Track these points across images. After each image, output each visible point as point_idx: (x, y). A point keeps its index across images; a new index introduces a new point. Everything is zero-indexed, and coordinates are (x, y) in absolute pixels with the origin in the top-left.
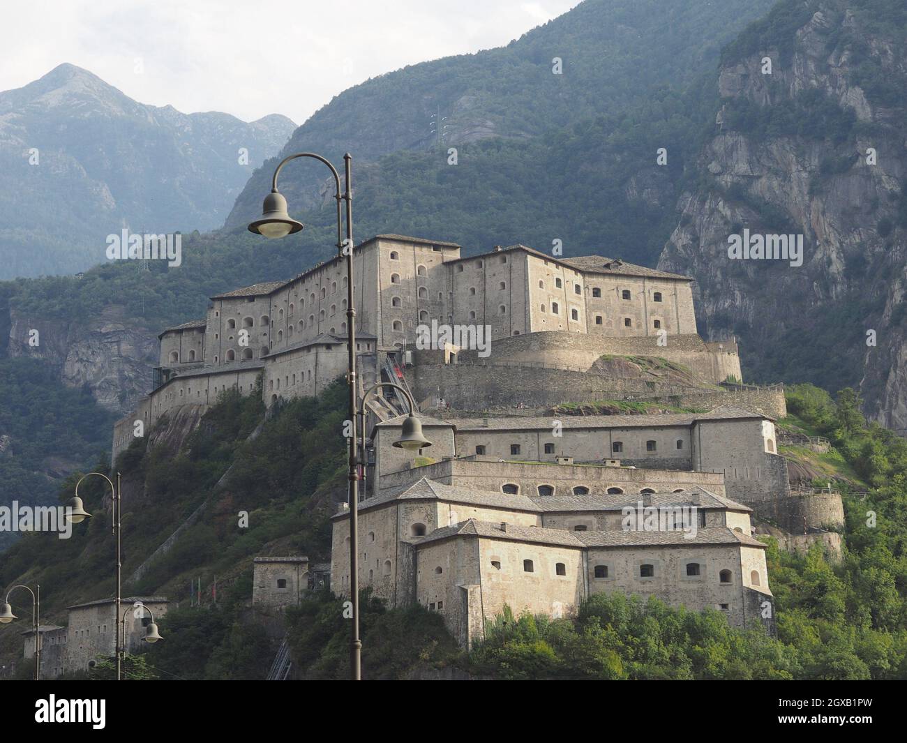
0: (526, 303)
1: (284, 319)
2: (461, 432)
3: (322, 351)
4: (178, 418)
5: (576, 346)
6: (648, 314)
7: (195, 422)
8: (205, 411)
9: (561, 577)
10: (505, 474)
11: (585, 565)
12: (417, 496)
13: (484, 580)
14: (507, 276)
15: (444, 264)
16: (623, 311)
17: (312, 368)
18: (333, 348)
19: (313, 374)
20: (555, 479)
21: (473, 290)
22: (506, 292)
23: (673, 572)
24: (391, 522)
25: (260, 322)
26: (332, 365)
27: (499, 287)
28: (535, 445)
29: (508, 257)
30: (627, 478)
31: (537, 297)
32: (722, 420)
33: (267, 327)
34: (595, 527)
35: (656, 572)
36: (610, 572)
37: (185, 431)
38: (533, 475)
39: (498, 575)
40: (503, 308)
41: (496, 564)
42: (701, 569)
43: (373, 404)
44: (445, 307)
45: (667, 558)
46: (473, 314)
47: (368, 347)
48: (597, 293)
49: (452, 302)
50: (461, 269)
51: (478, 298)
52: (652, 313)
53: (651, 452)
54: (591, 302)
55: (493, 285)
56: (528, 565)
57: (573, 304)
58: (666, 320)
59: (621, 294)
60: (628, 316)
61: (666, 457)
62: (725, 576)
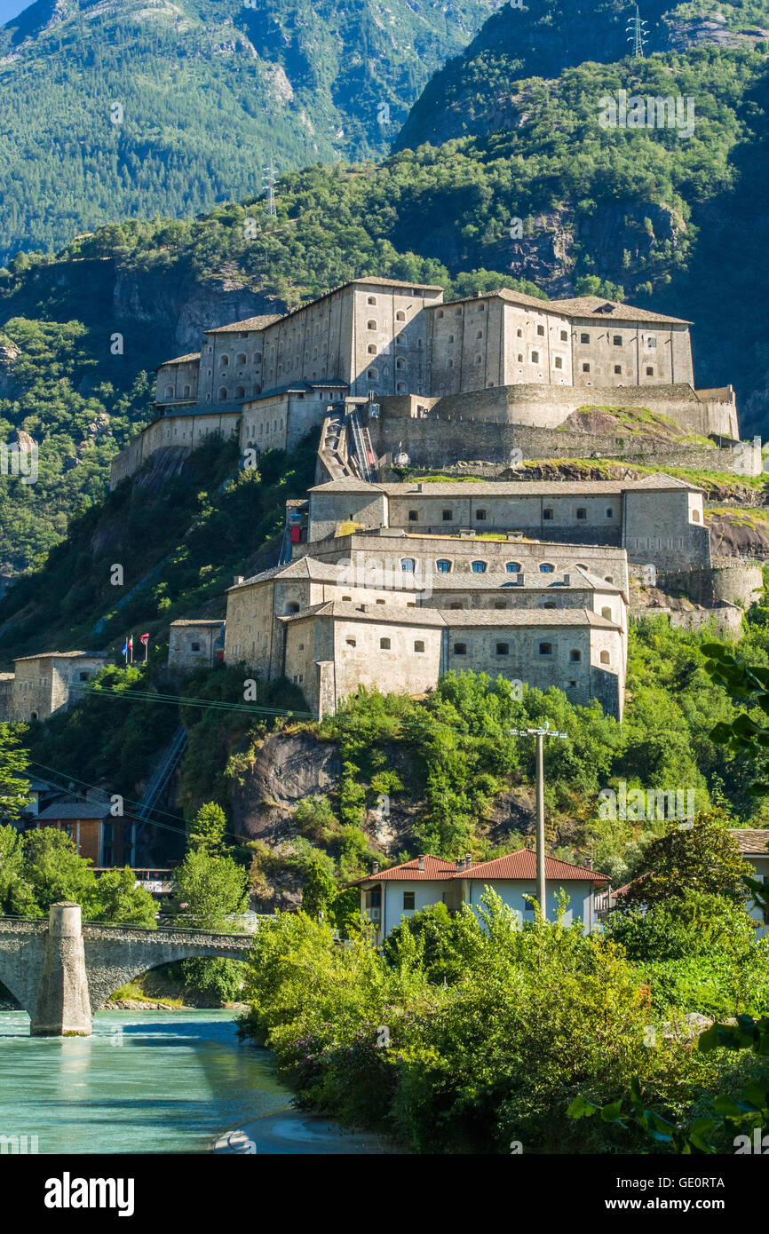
0: (501, 353)
1: (275, 358)
2: (395, 497)
3: (295, 400)
4: (163, 459)
5: (548, 399)
6: (640, 361)
7: (178, 465)
8: (189, 454)
9: (420, 654)
10: (404, 548)
11: (446, 642)
12: (294, 575)
13: (337, 656)
14: (484, 324)
15: (424, 308)
16: (613, 358)
17: (284, 417)
18: (305, 397)
19: (285, 423)
20: (454, 553)
21: (452, 338)
22: (482, 341)
23: (527, 651)
24: (269, 599)
25: (253, 359)
26: (304, 415)
27: (476, 335)
28: (467, 512)
29: (486, 304)
30: (527, 553)
31: (512, 346)
32: (649, 491)
33: (260, 365)
34: (470, 605)
35: (511, 651)
36: (468, 650)
37: (168, 474)
38: (432, 549)
39: (353, 653)
40: (480, 359)
41: (352, 642)
42: (553, 648)
43: (329, 460)
44: (424, 354)
45: (522, 637)
46: (451, 362)
48: (585, 339)
49: (432, 348)
50: (442, 315)
51: (456, 346)
52: (645, 360)
53: (581, 520)
54: (579, 349)
55: (472, 331)
56: (385, 644)
57: (557, 351)
58: (660, 366)
59: (612, 340)
60: (618, 363)
61: (594, 524)
62: (576, 656)
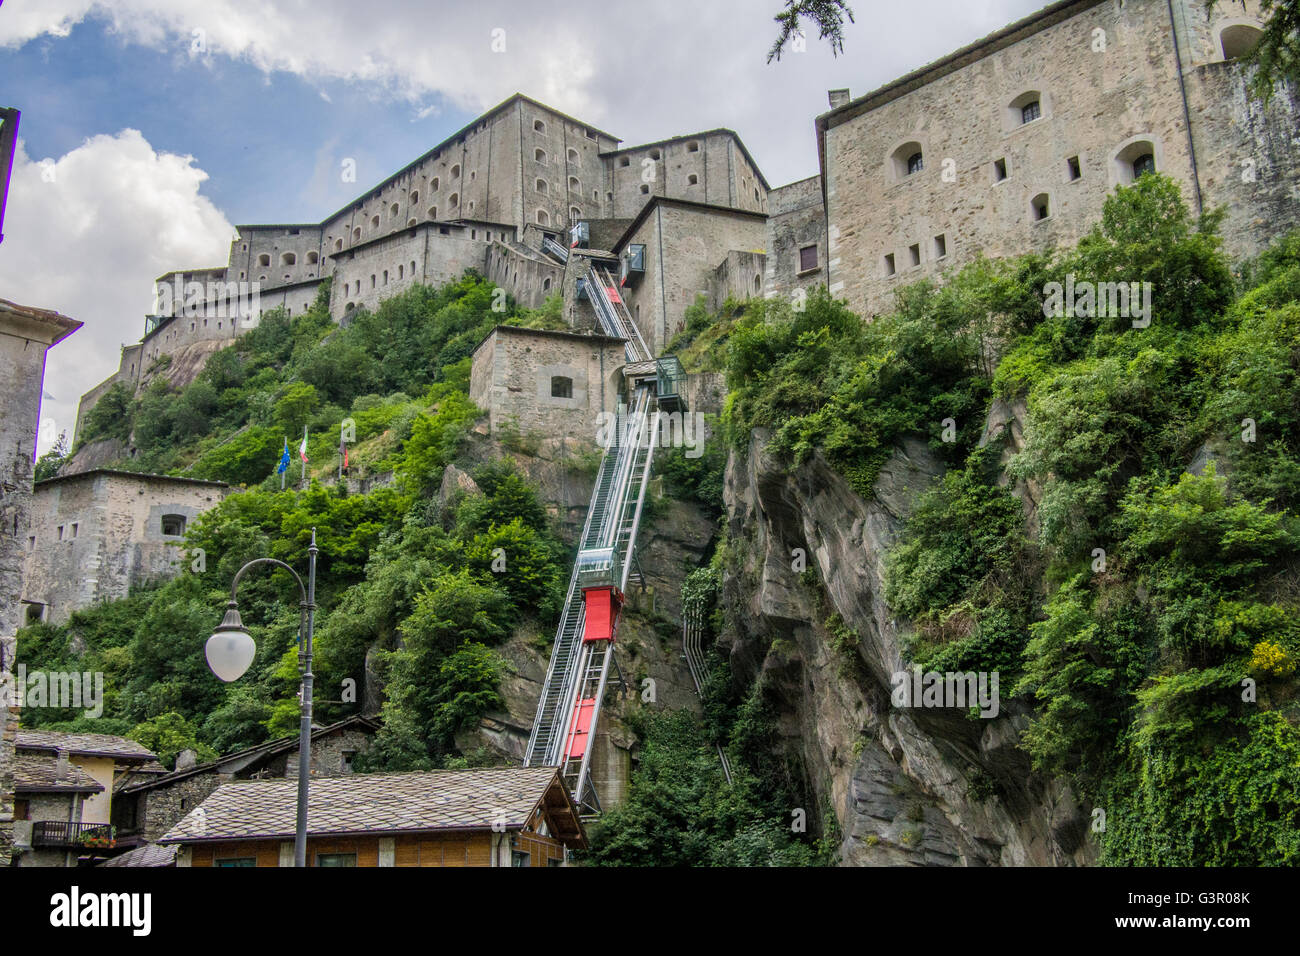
0: (732, 199)
3: (435, 234)
4: (186, 354)
14: (701, 166)
15: (600, 155)
17: (418, 259)
18: (451, 232)
19: (419, 266)
21: (645, 188)
22: (698, 187)
25: (306, 259)
26: (449, 256)
27: (688, 180)
29: (700, 143)
31: (741, 195)
33: (315, 266)
37: (199, 367)
44: (602, 211)
47: (503, 236)
49: (612, 204)
50: (626, 163)
55: (678, 179)
